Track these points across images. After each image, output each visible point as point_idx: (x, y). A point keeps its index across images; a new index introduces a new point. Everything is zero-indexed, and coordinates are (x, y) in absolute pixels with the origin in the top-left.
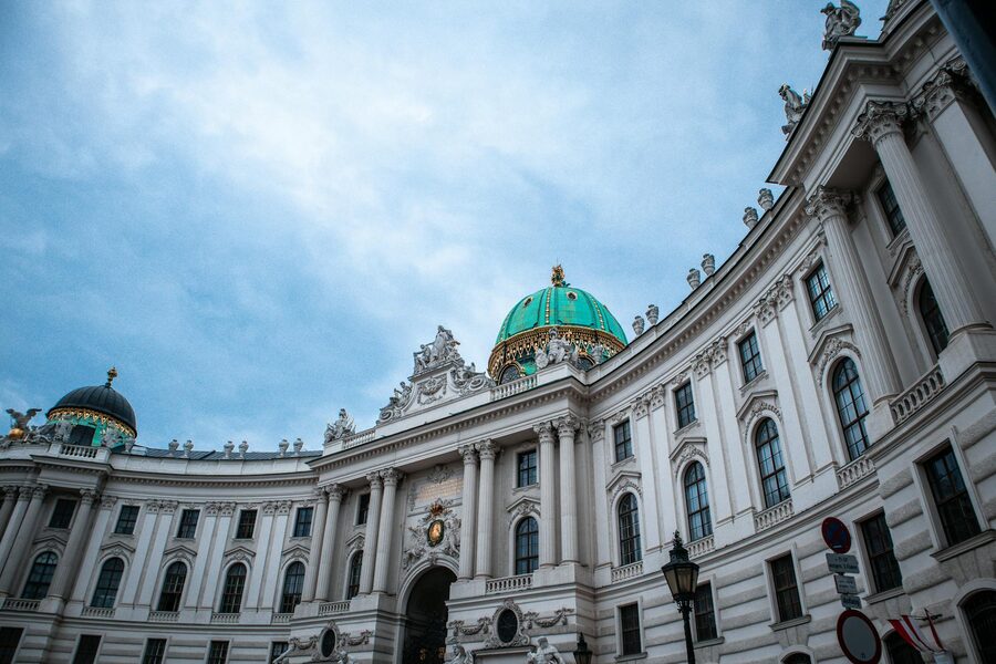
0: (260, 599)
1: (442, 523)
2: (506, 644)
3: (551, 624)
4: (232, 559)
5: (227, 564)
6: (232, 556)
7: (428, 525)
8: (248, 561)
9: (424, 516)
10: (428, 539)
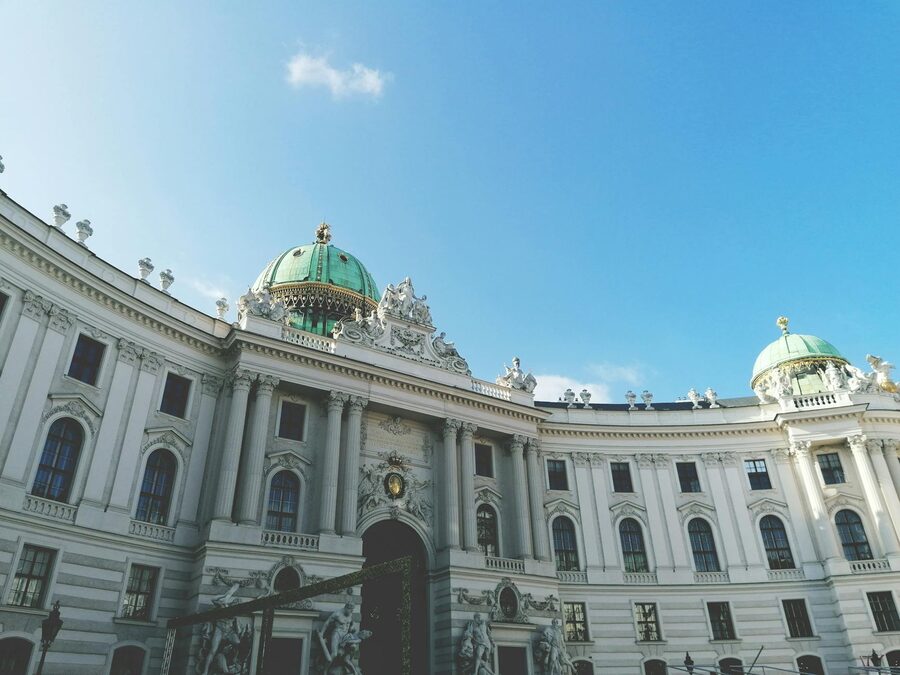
0: (109, 492)
1: (402, 479)
2: (509, 619)
3: (543, 608)
4: (59, 409)
5: (51, 414)
6: (62, 404)
7: (384, 474)
8: (90, 424)
9: (378, 462)
10: (387, 490)
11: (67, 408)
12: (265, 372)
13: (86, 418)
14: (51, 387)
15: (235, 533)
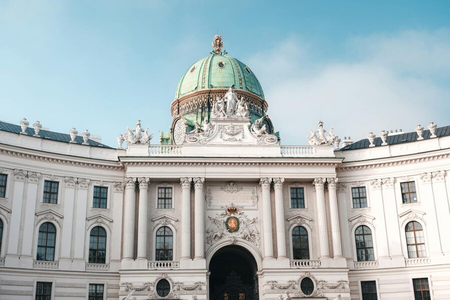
0: (72, 252)
1: (237, 219)
2: (308, 296)
3: (335, 288)
4: (43, 219)
5: (39, 222)
6: (43, 216)
7: (225, 219)
8: (58, 222)
9: (220, 212)
10: (228, 227)
11: (46, 218)
12: (140, 176)
13: (55, 220)
14: (35, 211)
15: (134, 265)
